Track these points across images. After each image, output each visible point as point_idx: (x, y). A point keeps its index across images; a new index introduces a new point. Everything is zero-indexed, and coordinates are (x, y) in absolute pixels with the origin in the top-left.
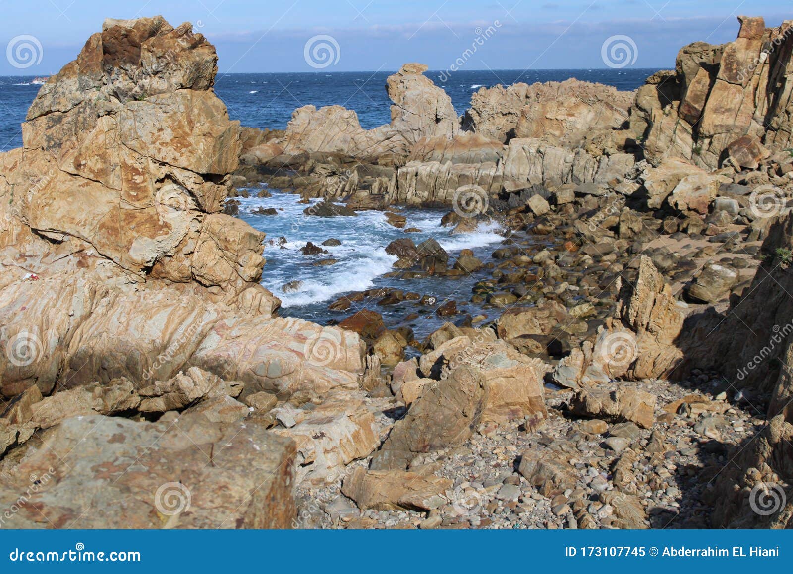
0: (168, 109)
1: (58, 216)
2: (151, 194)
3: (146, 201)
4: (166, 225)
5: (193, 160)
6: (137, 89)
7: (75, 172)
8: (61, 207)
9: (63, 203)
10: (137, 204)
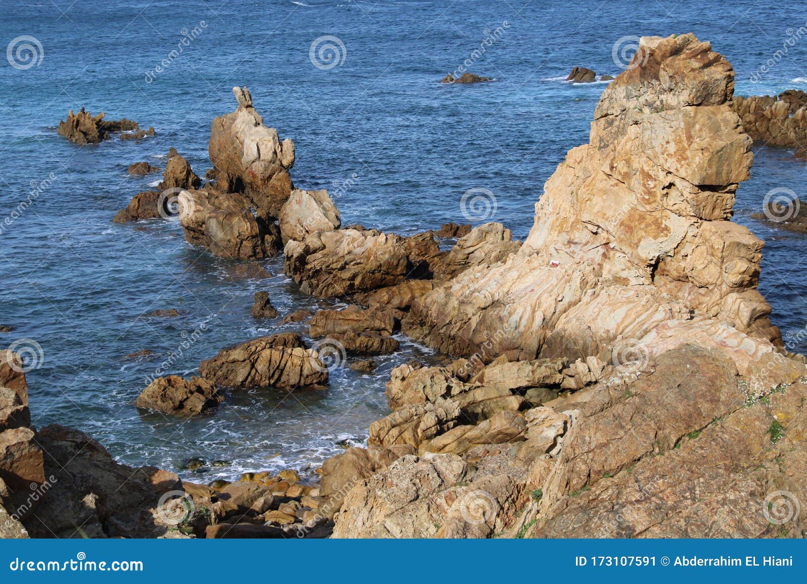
0: (673, 124)
1: (595, 210)
2: (658, 199)
3: (654, 205)
4: (667, 228)
5: (690, 172)
6: (658, 103)
7: (609, 173)
8: (598, 202)
9: (599, 199)
10: (648, 207)
